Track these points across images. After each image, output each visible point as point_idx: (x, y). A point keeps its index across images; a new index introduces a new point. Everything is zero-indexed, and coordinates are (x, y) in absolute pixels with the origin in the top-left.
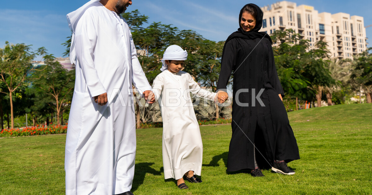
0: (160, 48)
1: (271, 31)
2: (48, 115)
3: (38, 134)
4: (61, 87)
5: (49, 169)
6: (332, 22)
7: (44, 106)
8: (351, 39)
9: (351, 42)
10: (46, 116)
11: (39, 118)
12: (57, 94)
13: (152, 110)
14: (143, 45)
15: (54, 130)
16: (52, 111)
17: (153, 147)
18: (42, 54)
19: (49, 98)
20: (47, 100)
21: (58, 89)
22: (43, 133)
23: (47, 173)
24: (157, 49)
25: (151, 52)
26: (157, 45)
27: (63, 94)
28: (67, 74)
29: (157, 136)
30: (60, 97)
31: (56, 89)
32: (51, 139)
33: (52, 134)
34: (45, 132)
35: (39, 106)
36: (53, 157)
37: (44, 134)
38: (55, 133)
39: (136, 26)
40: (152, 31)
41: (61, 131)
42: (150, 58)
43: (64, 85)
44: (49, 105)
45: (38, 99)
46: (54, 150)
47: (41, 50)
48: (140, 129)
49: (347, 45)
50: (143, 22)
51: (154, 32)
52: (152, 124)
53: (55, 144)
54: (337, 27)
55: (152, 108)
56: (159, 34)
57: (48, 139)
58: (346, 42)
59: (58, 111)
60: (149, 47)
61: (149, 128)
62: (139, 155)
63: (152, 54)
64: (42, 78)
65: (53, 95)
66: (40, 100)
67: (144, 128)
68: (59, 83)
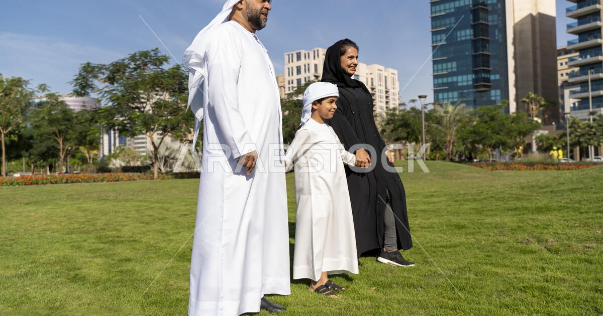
0: (183, 92)
1: (305, 78)
2: (51, 160)
3: (35, 184)
4: (66, 129)
5: (39, 234)
6: (367, 74)
7: (45, 149)
8: (384, 92)
9: (384, 95)
10: (47, 161)
11: (40, 163)
12: (61, 136)
13: (172, 159)
14: (163, 87)
15: (56, 179)
16: (55, 155)
17: (165, 206)
18: (43, 91)
19: (52, 140)
20: (50, 143)
21: (63, 132)
22: (41, 182)
23: (36, 238)
24: (179, 93)
25: (173, 96)
26: (179, 89)
27: (68, 137)
28: (74, 115)
29: (173, 192)
30: (65, 140)
31: (60, 131)
32: (50, 191)
33: (52, 183)
34: (44, 182)
35: (39, 149)
36: (47, 217)
37: (43, 183)
38: (56, 182)
39: (155, 67)
40: (174, 72)
41: (64, 181)
42: (170, 103)
43: (70, 127)
44: (52, 148)
45: (38, 142)
46: (50, 207)
47: (43, 87)
48: (157, 180)
49: (381, 98)
50: (164, 63)
51: (176, 74)
52: (172, 175)
53: (54, 198)
54: (372, 79)
55: (172, 156)
56: (181, 77)
57: (47, 191)
58: (380, 94)
59: (62, 156)
60: (171, 91)
61: (168, 179)
62: (147, 217)
63: (174, 98)
64: (43, 118)
65: (56, 138)
66: (41, 142)
67: (162, 179)
68: (64, 125)
